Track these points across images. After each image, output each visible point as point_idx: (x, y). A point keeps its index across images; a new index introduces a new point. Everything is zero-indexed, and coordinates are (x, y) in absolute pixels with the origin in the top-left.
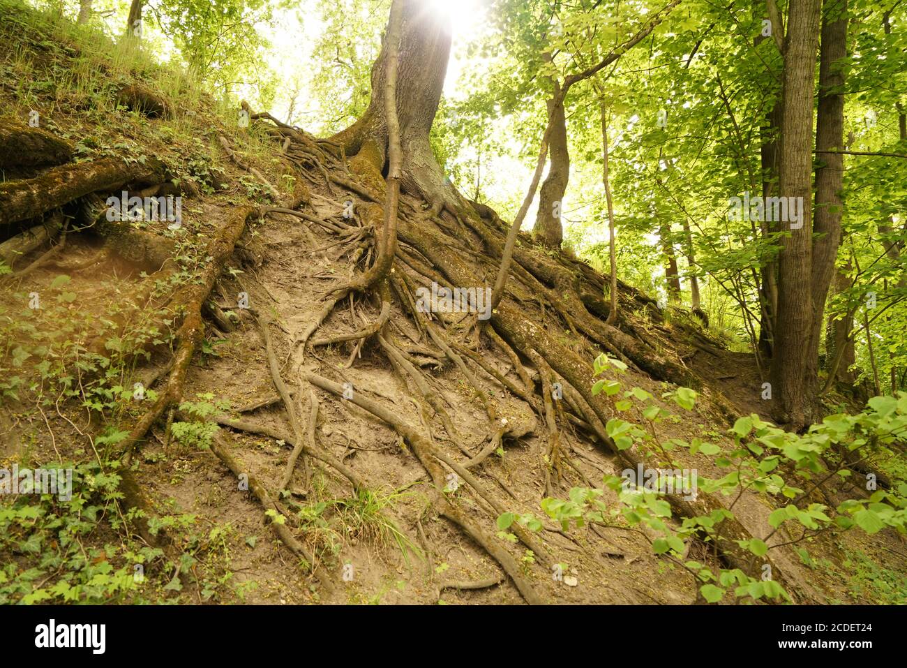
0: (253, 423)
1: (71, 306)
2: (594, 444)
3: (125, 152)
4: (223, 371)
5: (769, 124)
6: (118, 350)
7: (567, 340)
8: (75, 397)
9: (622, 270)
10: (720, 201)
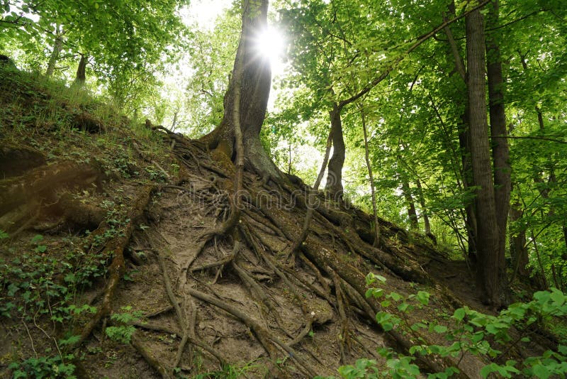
0: (156, 324)
1: (43, 255)
2: (370, 325)
3: (77, 157)
4: (137, 291)
5: (462, 122)
6: (73, 281)
7: (349, 259)
8: (46, 314)
9: (381, 211)
10: (437, 168)
